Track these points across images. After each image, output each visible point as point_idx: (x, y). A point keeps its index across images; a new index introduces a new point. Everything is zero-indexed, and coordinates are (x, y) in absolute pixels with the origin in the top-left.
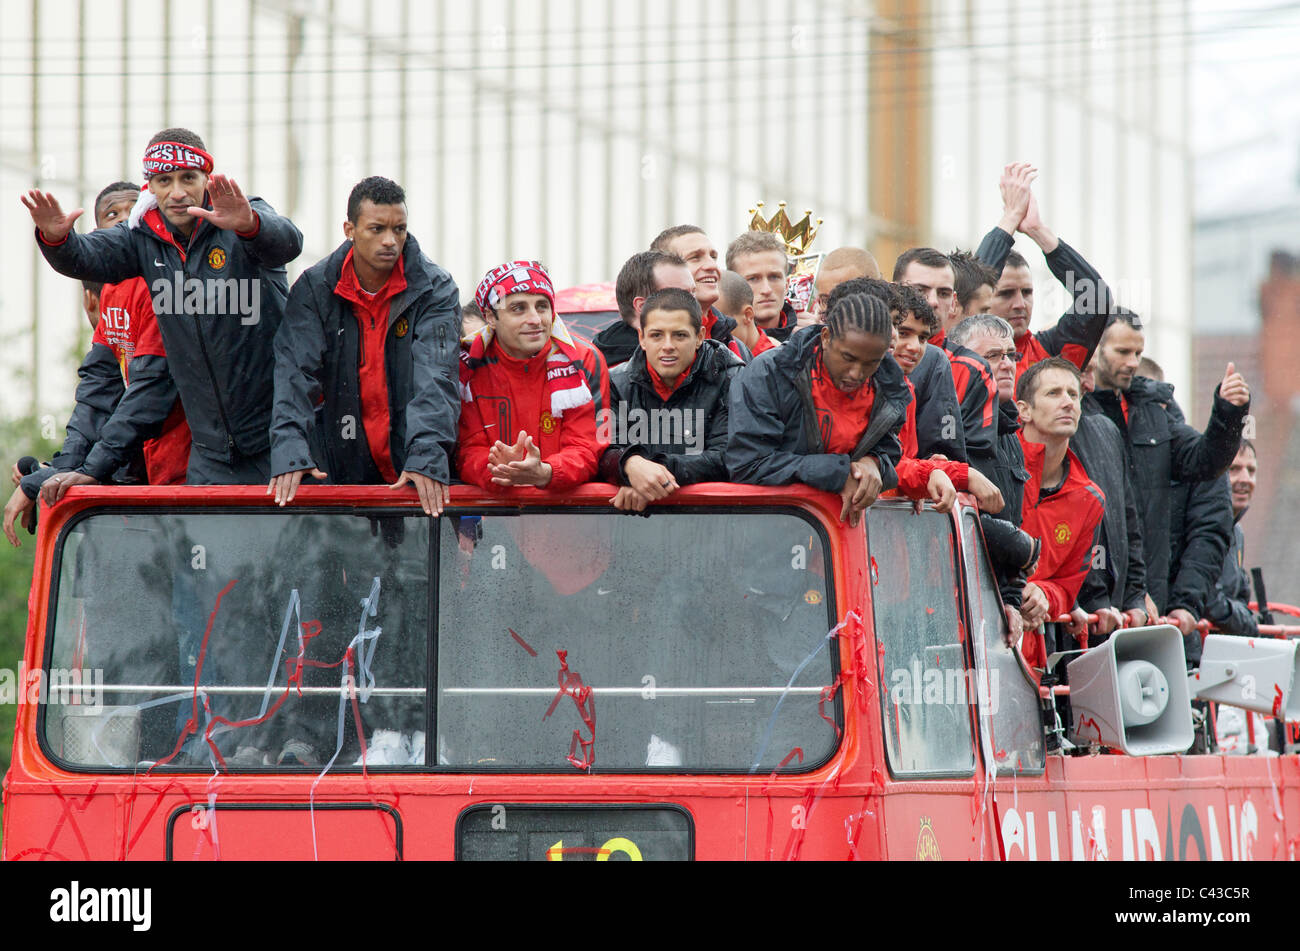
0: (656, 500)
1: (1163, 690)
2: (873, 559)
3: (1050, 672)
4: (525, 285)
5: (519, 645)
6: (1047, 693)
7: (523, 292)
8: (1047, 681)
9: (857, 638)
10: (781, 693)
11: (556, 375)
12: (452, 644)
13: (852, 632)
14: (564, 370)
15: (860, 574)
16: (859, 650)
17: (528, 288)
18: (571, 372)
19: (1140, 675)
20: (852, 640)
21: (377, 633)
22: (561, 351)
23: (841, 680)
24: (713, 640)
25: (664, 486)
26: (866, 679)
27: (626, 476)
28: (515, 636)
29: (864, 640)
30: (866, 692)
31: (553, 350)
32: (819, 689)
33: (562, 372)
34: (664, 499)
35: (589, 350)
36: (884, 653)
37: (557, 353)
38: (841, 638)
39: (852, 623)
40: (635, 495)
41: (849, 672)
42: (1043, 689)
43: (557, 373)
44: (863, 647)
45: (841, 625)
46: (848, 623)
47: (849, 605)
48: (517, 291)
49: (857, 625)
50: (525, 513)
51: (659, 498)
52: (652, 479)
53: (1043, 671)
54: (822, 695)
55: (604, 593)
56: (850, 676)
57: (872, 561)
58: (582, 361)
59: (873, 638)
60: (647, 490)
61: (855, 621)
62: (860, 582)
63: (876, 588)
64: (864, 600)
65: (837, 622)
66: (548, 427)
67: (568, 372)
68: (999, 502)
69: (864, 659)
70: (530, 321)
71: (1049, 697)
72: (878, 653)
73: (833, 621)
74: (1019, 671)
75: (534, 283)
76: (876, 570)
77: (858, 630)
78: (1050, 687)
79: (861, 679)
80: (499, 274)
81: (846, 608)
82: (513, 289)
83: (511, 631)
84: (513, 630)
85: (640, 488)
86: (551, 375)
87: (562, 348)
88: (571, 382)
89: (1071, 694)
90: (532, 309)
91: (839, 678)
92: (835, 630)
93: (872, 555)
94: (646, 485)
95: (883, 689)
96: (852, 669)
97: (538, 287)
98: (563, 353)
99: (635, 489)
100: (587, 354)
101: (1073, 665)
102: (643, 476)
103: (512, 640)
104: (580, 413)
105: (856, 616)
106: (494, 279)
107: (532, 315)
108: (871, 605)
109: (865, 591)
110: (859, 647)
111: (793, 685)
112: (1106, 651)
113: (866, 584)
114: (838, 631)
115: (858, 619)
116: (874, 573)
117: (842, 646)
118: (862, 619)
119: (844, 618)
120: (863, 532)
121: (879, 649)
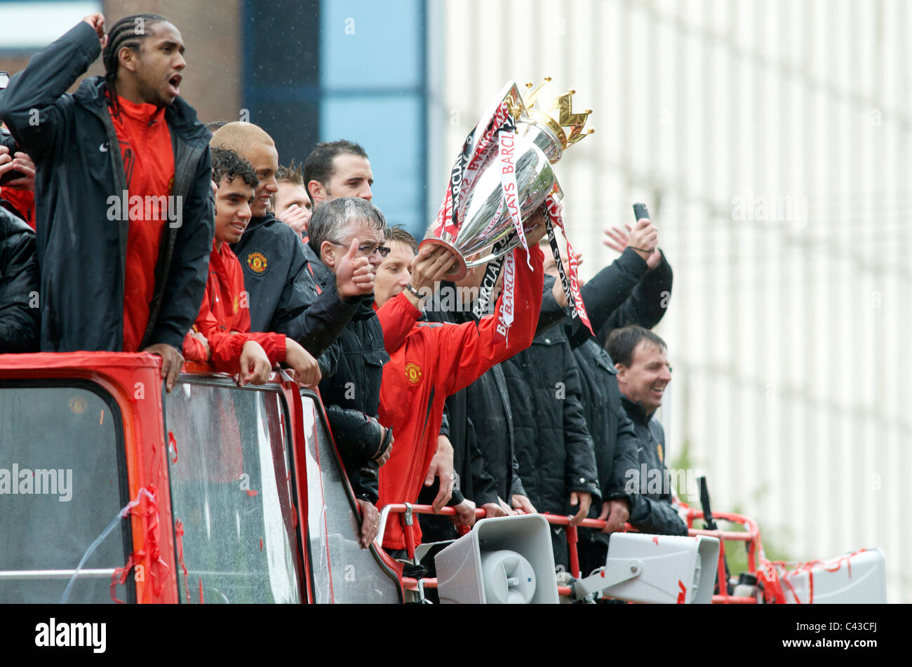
1: (529, 580)
2: (171, 435)
3: (418, 563)
6: (414, 585)
8: (411, 571)
9: (150, 518)
10: (71, 576)
13: (144, 511)
15: (154, 449)
16: (152, 530)
20: (144, 520)
23: (133, 562)
26: (160, 560)
29: (157, 519)
30: (160, 574)
32: (112, 571)
36: (182, 533)
38: (134, 519)
39: (144, 503)
41: (141, 553)
42: (406, 581)
44: (155, 527)
45: (133, 504)
46: (141, 500)
47: (142, 482)
49: (149, 504)
53: (410, 562)
54: (114, 577)
56: (143, 557)
57: (170, 437)
59: (170, 517)
61: (148, 499)
62: (154, 459)
63: (174, 467)
64: (158, 477)
65: (129, 500)
68: (317, 374)
69: (157, 539)
71: (416, 589)
72: (175, 534)
73: (125, 499)
74: (372, 560)
76: (174, 446)
77: (151, 508)
78: (418, 579)
79: (154, 560)
81: (138, 487)
91: (131, 559)
92: (126, 509)
93: (169, 429)
95: (181, 572)
96: (144, 550)
105: (149, 494)
108: (167, 482)
109: (160, 468)
110: (152, 526)
111: (84, 567)
112: (469, 542)
113: (161, 461)
114: (130, 510)
115: (152, 497)
116: (171, 449)
117: (134, 525)
118: (155, 498)
119: (136, 496)
120: (158, 406)
121: (177, 529)
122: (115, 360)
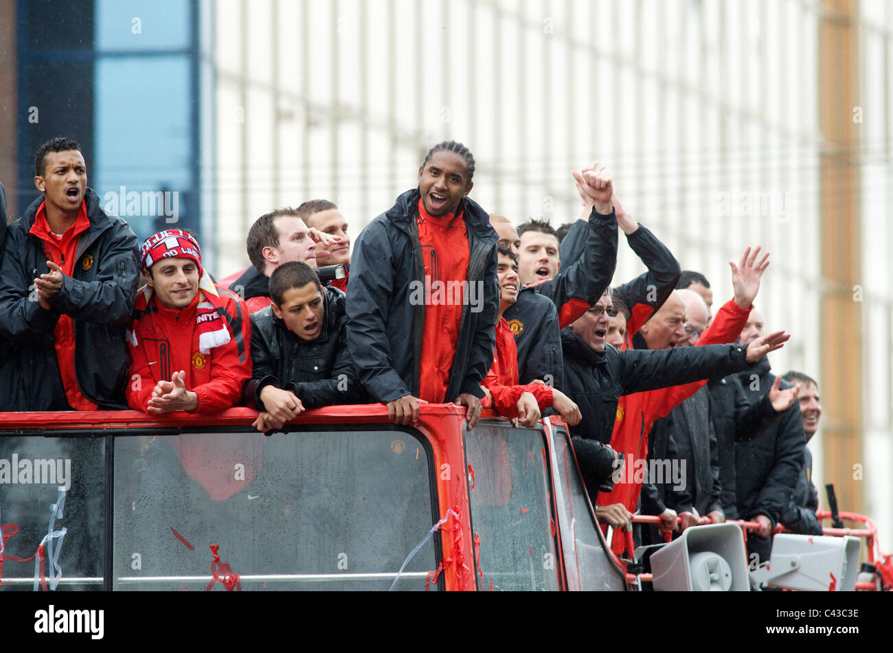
0: (287, 421)
1: (727, 575)
2: (470, 466)
3: (636, 562)
4: (175, 251)
5: (179, 541)
6: (634, 580)
7: (172, 256)
8: (633, 569)
9: (456, 532)
10: (394, 577)
11: (203, 320)
12: (125, 541)
13: (451, 527)
14: (210, 316)
15: (458, 479)
16: (458, 542)
17: (177, 253)
18: (215, 317)
19: (708, 564)
20: (452, 533)
21: (63, 532)
22: (206, 300)
23: (443, 566)
24: (337, 535)
25: (293, 409)
26: (464, 565)
27: (262, 403)
28: (175, 533)
29: (461, 533)
30: (463, 576)
31: (201, 298)
32: (426, 574)
33: (208, 318)
34: (293, 420)
35: (230, 299)
36: (479, 544)
37: (204, 301)
38: (443, 532)
39: (451, 521)
40: (271, 418)
41: (449, 559)
42: (629, 576)
43: (203, 318)
44: (460, 539)
45: (442, 521)
46: (448, 519)
47: (449, 505)
48: (167, 256)
49: (455, 521)
50: (182, 433)
51: (290, 419)
52: (282, 405)
53: (631, 561)
54: (428, 579)
55: (253, 498)
56: (450, 563)
57: (469, 469)
58: (225, 308)
59: (470, 532)
60: (279, 414)
61: (454, 517)
62: (458, 485)
63: (472, 491)
64: (462, 500)
65: (439, 519)
66: (199, 364)
67: (212, 317)
68: (577, 416)
69: (462, 549)
70: (178, 282)
71: (635, 583)
72: (474, 544)
73: (436, 518)
74: (606, 560)
75: (182, 249)
76: (472, 476)
77: (457, 524)
78: (636, 575)
79: (459, 566)
80: (155, 241)
81: (446, 508)
82: (164, 255)
83: (173, 529)
84: (174, 528)
85: (273, 412)
86: (199, 319)
87: (208, 298)
88: (214, 325)
89: (653, 580)
90: (180, 271)
91: (441, 564)
92: (437, 526)
93: (468, 463)
94: (278, 410)
95: (479, 574)
96: (452, 557)
97: (185, 252)
98: (209, 301)
99: (270, 413)
100: (229, 303)
101: (655, 557)
102: (274, 403)
103: (173, 536)
104: (225, 352)
105: (455, 514)
106: (150, 245)
107: (180, 276)
108: (467, 504)
109: (463, 493)
110: (457, 539)
111: (404, 571)
112: (680, 545)
113: (463, 487)
114: (440, 526)
115: (457, 516)
116: (470, 478)
117: (443, 538)
118: (460, 516)
119: (445, 516)
120: (460, 444)
121: (475, 541)
122: (428, 409)
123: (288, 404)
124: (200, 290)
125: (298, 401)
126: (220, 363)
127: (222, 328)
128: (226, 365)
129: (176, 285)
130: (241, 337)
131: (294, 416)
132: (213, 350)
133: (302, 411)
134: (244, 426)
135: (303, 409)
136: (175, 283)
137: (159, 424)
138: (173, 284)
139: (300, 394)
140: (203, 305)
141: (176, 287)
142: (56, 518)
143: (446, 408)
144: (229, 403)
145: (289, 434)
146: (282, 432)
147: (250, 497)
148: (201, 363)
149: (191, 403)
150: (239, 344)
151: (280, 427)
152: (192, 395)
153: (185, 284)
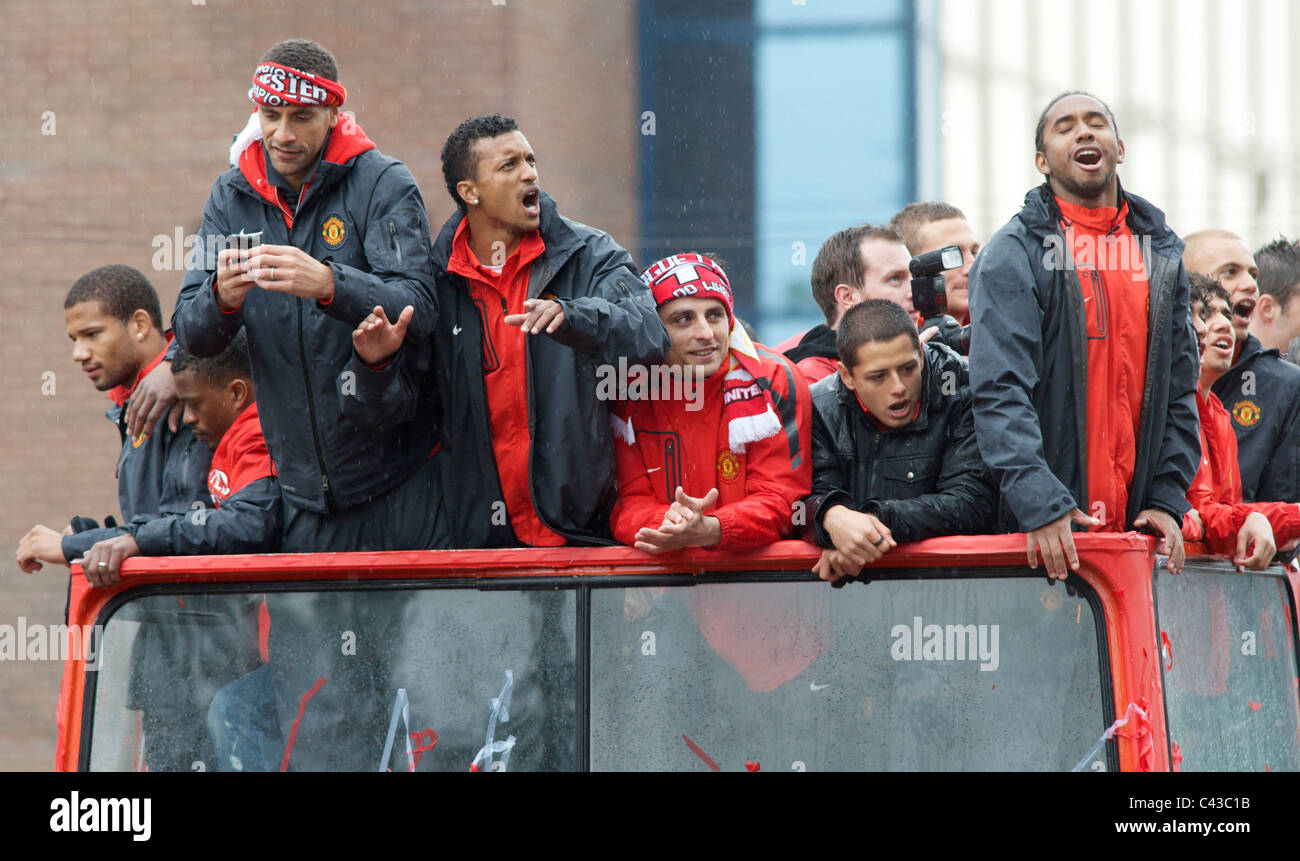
0: (867, 563)
2: (1164, 635)
4: (692, 286)
5: (696, 756)
7: (688, 296)
9: (1141, 739)
11: (734, 398)
12: (608, 757)
13: (1135, 731)
14: (745, 391)
15: (1146, 654)
16: (1144, 756)
17: (695, 290)
18: (753, 394)
20: (1135, 743)
21: (509, 744)
22: (740, 366)
24: (950, 745)
25: (877, 544)
28: (690, 744)
29: (1151, 742)
31: (733, 363)
33: (742, 394)
34: (877, 561)
35: (778, 366)
36: (1180, 760)
37: (736, 368)
38: (1121, 742)
39: (1134, 723)
40: (840, 559)
43: (735, 395)
44: (1148, 752)
45: (1120, 723)
46: (1130, 719)
47: (1132, 698)
48: (681, 295)
49: (1141, 723)
50: (700, 583)
51: (872, 560)
52: (859, 537)
55: (818, 687)
57: (1163, 638)
58: (769, 380)
59: (1165, 740)
60: (854, 552)
61: (1139, 716)
62: (1145, 665)
63: (1168, 675)
64: (1151, 688)
65: (1115, 719)
66: (728, 469)
67: (749, 393)
70: (698, 336)
72: (1172, 759)
73: (1110, 717)
75: (704, 283)
76: (1169, 650)
77: (1143, 728)
80: (658, 272)
81: (1126, 701)
82: (675, 293)
83: (684, 736)
84: (688, 736)
85: (845, 550)
86: (729, 397)
87: (743, 363)
88: (754, 406)
90: (702, 319)
92: (1112, 730)
93: (1162, 630)
94: (852, 546)
97: (708, 289)
98: (744, 369)
99: (840, 551)
100: (776, 372)
102: (847, 534)
103: (688, 751)
105: (1140, 711)
106: (651, 279)
107: (701, 328)
108: (1161, 695)
109: (1153, 677)
110: (1144, 751)
113: (1154, 668)
114: (1116, 731)
115: (1144, 714)
116: (1165, 653)
117: (1122, 750)
118: (1148, 715)
119: (1124, 714)
120: (1149, 599)
121: (1174, 754)
122: (1097, 541)
123: (868, 536)
124: (731, 351)
125: (885, 530)
126: (758, 469)
127: (766, 410)
128: (771, 474)
129: (694, 342)
130: (795, 426)
131: (878, 554)
132: (750, 446)
133: (891, 547)
134: (799, 570)
135: (894, 543)
136: (694, 338)
137: (663, 569)
138: (690, 340)
139: (888, 519)
140: (735, 375)
141: (695, 346)
142: (498, 720)
143: (1125, 540)
144: (774, 534)
145: (874, 584)
146: (859, 581)
147: (813, 687)
148: (731, 468)
149: (709, 536)
150: (791, 439)
151: (856, 573)
152: (712, 522)
153: (710, 339)
